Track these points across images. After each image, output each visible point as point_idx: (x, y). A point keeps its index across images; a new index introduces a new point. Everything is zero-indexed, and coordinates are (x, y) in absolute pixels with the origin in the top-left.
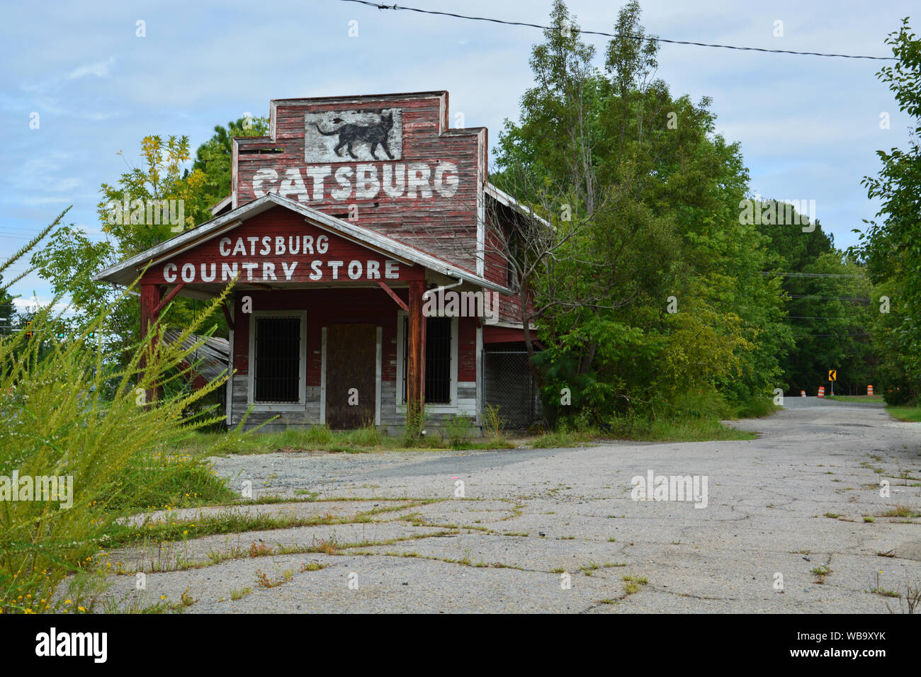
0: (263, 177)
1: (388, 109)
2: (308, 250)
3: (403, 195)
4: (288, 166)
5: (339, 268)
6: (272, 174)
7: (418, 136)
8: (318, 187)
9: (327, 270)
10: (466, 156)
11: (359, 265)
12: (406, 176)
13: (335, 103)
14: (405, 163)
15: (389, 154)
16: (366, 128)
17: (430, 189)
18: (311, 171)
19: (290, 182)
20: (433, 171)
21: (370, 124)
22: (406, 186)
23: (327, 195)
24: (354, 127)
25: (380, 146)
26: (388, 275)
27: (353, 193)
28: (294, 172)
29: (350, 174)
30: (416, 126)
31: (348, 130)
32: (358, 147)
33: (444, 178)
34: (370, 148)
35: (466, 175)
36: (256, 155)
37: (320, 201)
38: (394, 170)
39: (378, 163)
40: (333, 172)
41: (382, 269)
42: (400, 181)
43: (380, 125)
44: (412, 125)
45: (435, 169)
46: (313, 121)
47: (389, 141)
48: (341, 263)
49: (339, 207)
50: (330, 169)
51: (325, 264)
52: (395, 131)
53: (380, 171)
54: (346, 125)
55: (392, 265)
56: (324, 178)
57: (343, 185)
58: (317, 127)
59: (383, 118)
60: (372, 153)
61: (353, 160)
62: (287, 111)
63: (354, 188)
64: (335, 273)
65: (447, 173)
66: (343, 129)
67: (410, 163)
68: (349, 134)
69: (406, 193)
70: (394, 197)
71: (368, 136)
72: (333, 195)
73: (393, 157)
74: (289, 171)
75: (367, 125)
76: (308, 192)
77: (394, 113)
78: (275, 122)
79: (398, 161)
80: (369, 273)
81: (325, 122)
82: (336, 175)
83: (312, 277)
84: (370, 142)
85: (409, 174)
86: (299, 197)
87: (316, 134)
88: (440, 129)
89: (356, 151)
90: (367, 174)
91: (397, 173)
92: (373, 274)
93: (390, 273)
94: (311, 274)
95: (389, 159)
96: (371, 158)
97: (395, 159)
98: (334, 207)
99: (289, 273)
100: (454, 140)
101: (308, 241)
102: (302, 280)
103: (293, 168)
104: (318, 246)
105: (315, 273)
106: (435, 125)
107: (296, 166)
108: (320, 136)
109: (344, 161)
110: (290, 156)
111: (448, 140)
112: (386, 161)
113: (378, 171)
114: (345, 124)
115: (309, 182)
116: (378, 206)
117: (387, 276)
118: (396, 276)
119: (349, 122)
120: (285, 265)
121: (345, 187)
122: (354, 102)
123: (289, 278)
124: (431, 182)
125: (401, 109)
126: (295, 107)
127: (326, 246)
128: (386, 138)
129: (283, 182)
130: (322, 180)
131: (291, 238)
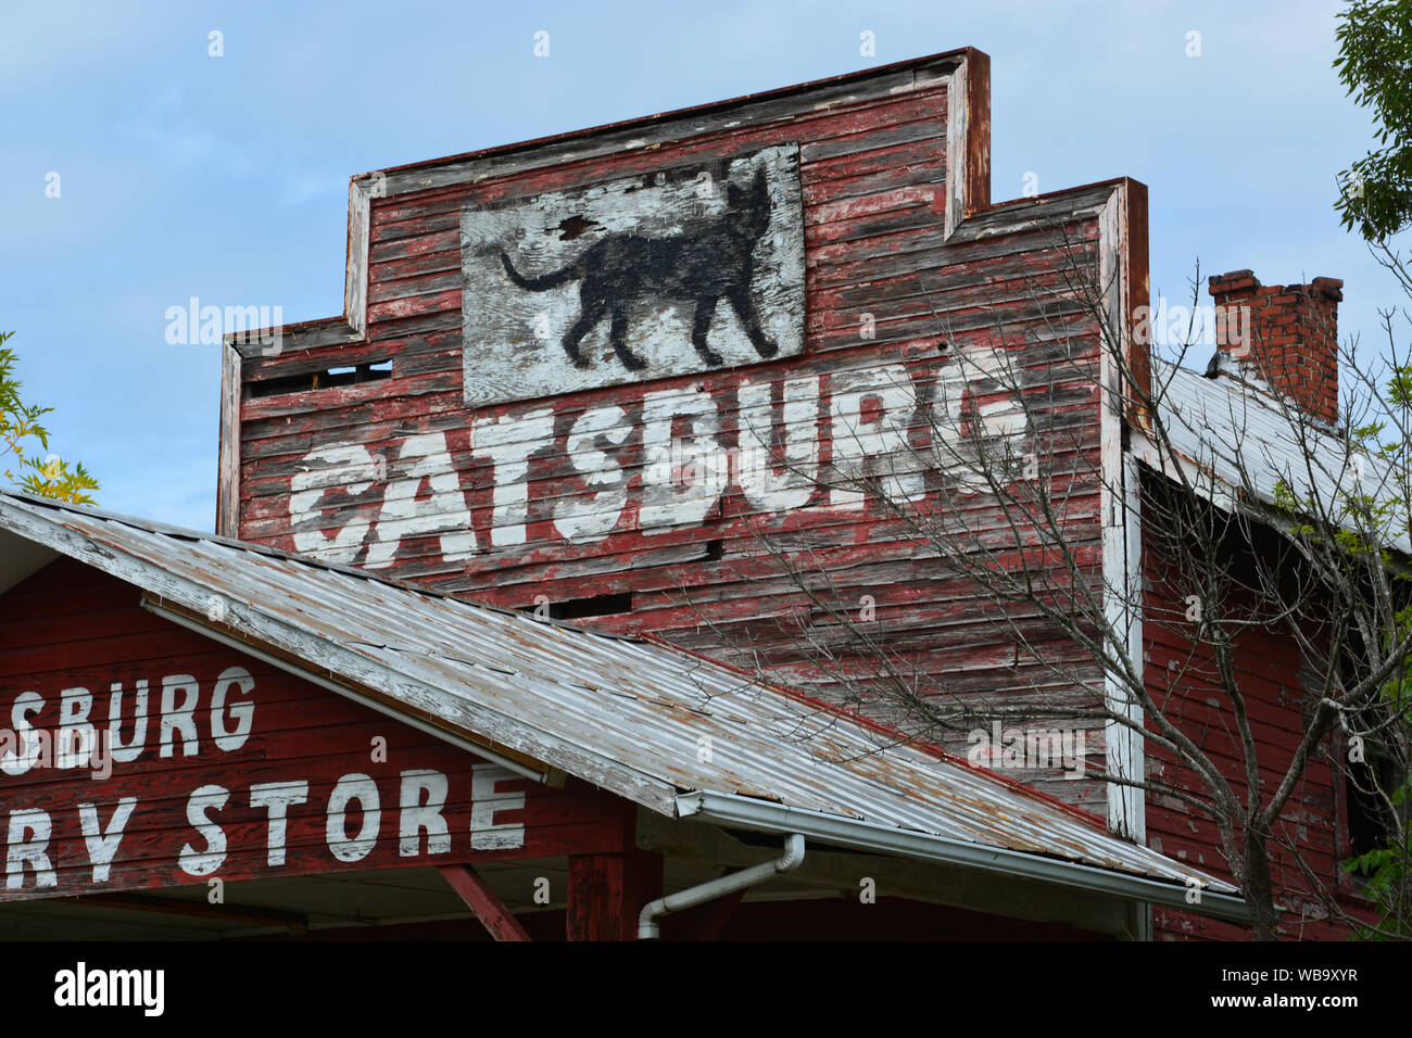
0: (322, 475)
1: (749, 155)
2: (178, 741)
3: (813, 502)
4: (409, 426)
5: (293, 812)
6: (351, 460)
7: (865, 249)
8: (510, 496)
10: (1056, 313)
11: (371, 798)
12: (824, 422)
13: (568, 157)
14: (817, 369)
15: (756, 337)
16: (676, 242)
17: (914, 466)
18: (487, 438)
19: (413, 488)
20: (925, 389)
21: (687, 224)
22: (826, 462)
23: (539, 525)
24: (631, 242)
25: (724, 310)
26: (486, 833)
27: (632, 507)
28: (428, 448)
29: (618, 436)
30: (859, 209)
31: (611, 259)
32: (647, 322)
33: (969, 416)
34: (689, 322)
35: (1059, 393)
36: (301, 396)
37: (513, 553)
38: (778, 402)
39: (719, 378)
40: (562, 433)
41: (457, 810)
42: (802, 448)
43: (725, 224)
44: (844, 208)
45: (933, 381)
46: (490, 239)
47: (762, 283)
48: (298, 792)
49: (582, 570)
50: (551, 421)
51: (239, 798)
52: (778, 240)
53: (728, 408)
54: (604, 241)
55: (500, 787)
56: (532, 459)
57: (594, 480)
58: (506, 259)
59: (733, 194)
60: (699, 342)
61: (631, 377)
62: (406, 213)
63: (636, 488)
64: (277, 834)
65: (980, 393)
66: (593, 257)
67: (838, 365)
68: (615, 274)
69: (822, 490)
70: (780, 512)
71: (683, 274)
72: (560, 525)
73: (774, 348)
74: (411, 446)
75: (677, 230)
76: (475, 520)
77: (771, 166)
78: (365, 262)
79: (794, 362)
80: (408, 827)
81: (530, 237)
82: (572, 443)
83: (192, 864)
84: (691, 296)
85: (833, 411)
86: (447, 544)
87: (501, 287)
88: (949, 209)
89: (642, 336)
90: (682, 428)
91: (791, 413)
92: (423, 829)
93: (489, 825)
94: (187, 850)
95: (757, 358)
96: (692, 361)
97: (780, 355)
98: (563, 573)
99: (102, 852)
100: (1006, 248)
101: (180, 697)
102: (148, 882)
103: (424, 429)
104: (216, 718)
105: (201, 845)
106: (929, 197)
107: (436, 420)
108: (516, 297)
109: (596, 384)
110: (414, 387)
111: (983, 252)
112: (748, 369)
113: (720, 413)
114: (600, 235)
115: (477, 477)
116: (723, 552)
117: (477, 842)
118: (514, 837)
119: (616, 227)
120: (88, 815)
121: (603, 487)
122: (631, 145)
123: (101, 874)
124: (919, 436)
125: (793, 150)
126: (431, 192)
127: (245, 713)
128: (746, 276)
129: (391, 492)
130: (523, 468)
131: (142, 684)
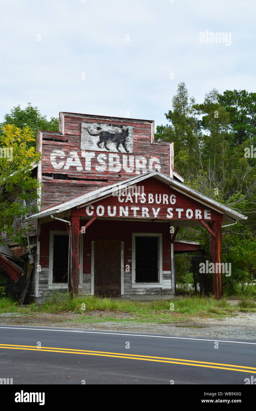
0: (56, 154)
1: (127, 126)
2: (165, 202)
3: (133, 172)
4: (71, 150)
5: (182, 212)
6: (61, 153)
7: (140, 142)
8: (88, 163)
9: (175, 213)
10: (164, 155)
11: (192, 212)
12: (135, 162)
13: (97, 119)
14: (134, 155)
15: (126, 150)
16: (114, 134)
17: (147, 170)
18: (84, 154)
19: (72, 159)
20: (148, 161)
21: (116, 132)
22: (135, 168)
23: (93, 168)
24: (107, 133)
25: (121, 145)
26: (206, 217)
27: (107, 168)
28: (74, 154)
29: (105, 158)
30: (139, 137)
31: (104, 134)
32: (109, 144)
33: (153, 165)
34: (116, 146)
35: (164, 165)
36: (52, 142)
37: (89, 171)
38: (128, 159)
39: (120, 154)
40: (96, 156)
41: (203, 214)
42: (132, 165)
43: (121, 134)
44: (137, 136)
45: (149, 160)
46: (86, 127)
47: (126, 143)
48: (182, 210)
49: (100, 175)
50: (95, 154)
51: (174, 210)
52: (130, 138)
53: (121, 158)
54: (103, 132)
55: (208, 213)
56: (91, 159)
57: (101, 163)
58: (88, 130)
59: (123, 130)
60: (117, 148)
61: (107, 151)
62: (70, 119)
63: (108, 166)
64: (180, 215)
65: (155, 163)
66: (101, 133)
67: (136, 155)
68: (105, 137)
69: (134, 171)
70: (129, 173)
71: (115, 139)
72: (96, 169)
73: (128, 152)
74: (71, 153)
75: (114, 133)
76: (83, 166)
77: (129, 129)
78: (64, 125)
79: (131, 154)
80: (197, 215)
81: (92, 128)
82: (98, 158)
83: (168, 216)
84: (116, 142)
85: (136, 161)
86: (77, 168)
87: (87, 134)
88: (151, 140)
89: (109, 146)
90: (115, 159)
91: (130, 160)
92: (198, 216)
93: (207, 216)
94: (168, 215)
95: (126, 152)
96: (117, 151)
97: (129, 153)
98: (97, 175)
99: (156, 214)
100: (158, 146)
101: (166, 197)
102: (163, 218)
103: (73, 151)
104: (171, 200)
105: (169, 215)
106: (148, 137)
107: (75, 150)
108: (89, 136)
109: (102, 151)
110: (72, 145)
111: (155, 146)
112: (124, 153)
113: (120, 158)
114: (102, 131)
115: (83, 160)
116: (121, 177)
117: (205, 218)
118: (210, 218)
119: (105, 130)
120: (154, 209)
121: (103, 165)
122: (107, 120)
123: (156, 216)
124: (147, 167)
125: (133, 127)
126: (74, 118)
127: (175, 200)
128: (125, 141)
129: (68, 159)
130: (90, 160)
131: (156, 194)
